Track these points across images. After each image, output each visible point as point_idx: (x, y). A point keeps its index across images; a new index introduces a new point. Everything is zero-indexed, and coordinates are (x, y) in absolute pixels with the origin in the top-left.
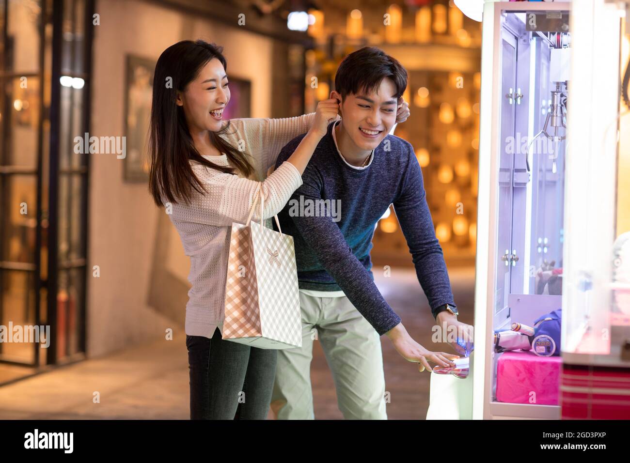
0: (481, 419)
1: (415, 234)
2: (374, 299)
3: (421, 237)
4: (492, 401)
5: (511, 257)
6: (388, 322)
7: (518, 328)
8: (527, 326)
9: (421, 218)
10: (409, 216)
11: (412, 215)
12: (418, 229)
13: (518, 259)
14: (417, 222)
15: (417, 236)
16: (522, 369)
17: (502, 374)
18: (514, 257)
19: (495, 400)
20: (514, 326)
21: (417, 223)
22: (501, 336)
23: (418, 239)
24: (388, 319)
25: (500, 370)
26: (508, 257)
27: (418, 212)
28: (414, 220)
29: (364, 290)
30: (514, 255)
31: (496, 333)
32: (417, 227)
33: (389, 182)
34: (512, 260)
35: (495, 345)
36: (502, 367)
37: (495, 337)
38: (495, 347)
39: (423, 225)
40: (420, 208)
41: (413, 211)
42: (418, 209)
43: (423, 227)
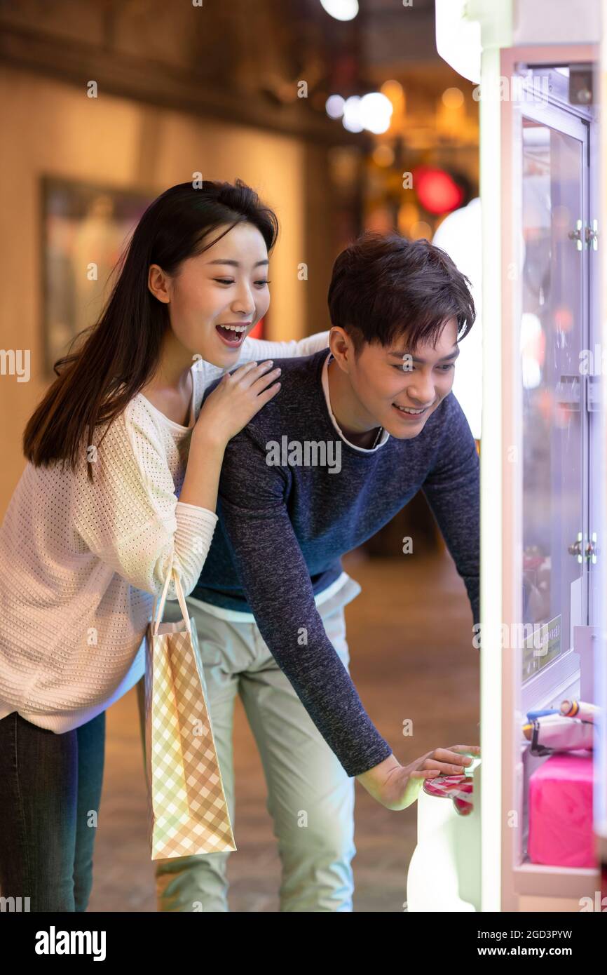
1: (457, 538)
2: (346, 707)
3: (469, 544)
4: (519, 862)
5: (587, 549)
6: (368, 752)
7: (574, 712)
8: (592, 707)
9: (469, 508)
10: (444, 502)
11: (448, 502)
14: (459, 514)
15: (462, 542)
16: (579, 799)
17: (539, 810)
18: (592, 548)
19: (526, 859)
20: (567, 707)
21: (461, 517)
22: (542, 725)
23: (465, 547)
24: (369, 747)
25: (532, 798)
26: (581, 548)
27: (460, 496)
28: (453, 511)
29: (328, 687)
30: (593, 544)
31: (532, 718)
33: (411, 464)
35: (530, 742)
36: (539, 794)
37: (528, 727)
38: (530, 748)
39: (472, 520)
40: (466, 489)
41: (452, 495)
42: (461, 491)
43: (472, 523)
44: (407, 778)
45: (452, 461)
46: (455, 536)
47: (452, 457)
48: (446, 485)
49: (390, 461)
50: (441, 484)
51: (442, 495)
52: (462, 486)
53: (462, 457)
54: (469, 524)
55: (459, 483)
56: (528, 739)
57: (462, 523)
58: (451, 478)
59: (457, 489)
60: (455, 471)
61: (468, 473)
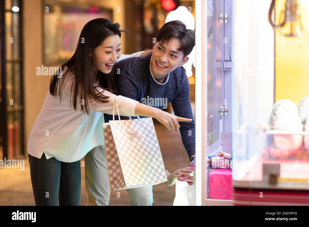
0: (201, 205)
4: (207, 198)
5: (224, 111)
7: (222, 155)
8: (227, 154)
9: (186, 107)
11: (180, 104)
12: (183, 112)
13: (228, 111)
14: (183, 108)
16: (224, 180)
17: (212, 183)
18: (225, 110)
19: (209, 197)
20: (220, 154)
21: (183, 109)
22: (212, 159)
25: (210, 180)
26: (222, 111)
27: (184, 103)
28: (181, 107)
30: (226, 109)
31: (210, 157)
32: (182, 111)
34: (224, 112)
35: (209, 165)
36: (212, 178)
37: (209, 160)
38: (209, 166)
39: (186, 110)
40: (186, 101)
41: (181, 102)
42: (184, 101)
43: (186, 111)
44: (172, 177)
45: (183, 92)
46: (180, 114)
47: (184, 91)
48: (180, 99)
49: (167, 89)
50: (179, 98)
51: (178, 102)
52: (184, 100)
53: (186, 92)
54: (185, 111)
55: (184, 99)
56: (209, 163)
57: (183, 110)
58: (182, 97)
59: (183, 100)
60: (184, 95)
61: (187, 96)
